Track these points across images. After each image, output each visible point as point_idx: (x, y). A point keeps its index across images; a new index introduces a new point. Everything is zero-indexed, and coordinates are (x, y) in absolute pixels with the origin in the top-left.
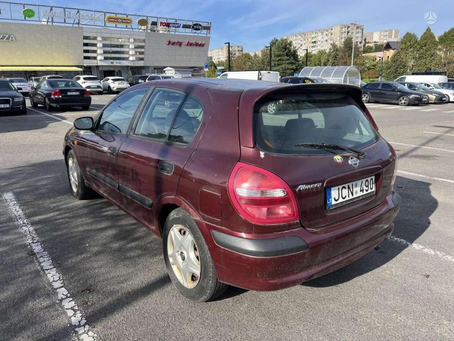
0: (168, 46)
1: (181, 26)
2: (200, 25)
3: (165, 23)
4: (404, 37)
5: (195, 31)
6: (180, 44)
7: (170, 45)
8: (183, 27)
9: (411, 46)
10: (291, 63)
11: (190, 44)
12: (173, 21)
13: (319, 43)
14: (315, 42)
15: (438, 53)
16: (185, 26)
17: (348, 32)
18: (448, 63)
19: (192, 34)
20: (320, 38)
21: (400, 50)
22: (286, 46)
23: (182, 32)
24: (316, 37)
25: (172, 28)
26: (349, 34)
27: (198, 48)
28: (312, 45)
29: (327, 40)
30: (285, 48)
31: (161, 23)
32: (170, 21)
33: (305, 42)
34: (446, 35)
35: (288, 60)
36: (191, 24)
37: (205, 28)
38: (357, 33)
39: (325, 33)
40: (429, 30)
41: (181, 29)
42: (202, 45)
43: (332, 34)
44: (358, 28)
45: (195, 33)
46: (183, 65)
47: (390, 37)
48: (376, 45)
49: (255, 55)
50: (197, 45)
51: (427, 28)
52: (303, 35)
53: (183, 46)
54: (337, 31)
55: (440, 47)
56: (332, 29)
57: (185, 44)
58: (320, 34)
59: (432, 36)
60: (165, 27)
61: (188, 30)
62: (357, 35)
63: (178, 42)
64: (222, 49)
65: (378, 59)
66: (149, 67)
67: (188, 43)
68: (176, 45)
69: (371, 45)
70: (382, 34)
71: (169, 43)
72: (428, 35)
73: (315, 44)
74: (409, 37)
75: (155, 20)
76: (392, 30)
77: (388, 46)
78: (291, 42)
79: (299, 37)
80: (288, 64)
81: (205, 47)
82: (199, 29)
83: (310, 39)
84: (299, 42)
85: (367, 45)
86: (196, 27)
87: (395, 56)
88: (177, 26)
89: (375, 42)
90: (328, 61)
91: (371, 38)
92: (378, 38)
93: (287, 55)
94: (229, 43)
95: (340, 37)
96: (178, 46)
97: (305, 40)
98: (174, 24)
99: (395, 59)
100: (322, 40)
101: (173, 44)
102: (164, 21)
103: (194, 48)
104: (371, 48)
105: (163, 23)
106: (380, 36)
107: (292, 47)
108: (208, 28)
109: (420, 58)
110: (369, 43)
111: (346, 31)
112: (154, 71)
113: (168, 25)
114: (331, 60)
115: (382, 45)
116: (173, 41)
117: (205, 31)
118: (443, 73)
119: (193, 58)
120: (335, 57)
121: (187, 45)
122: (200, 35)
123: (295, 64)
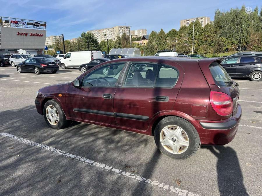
0: (18, 36)
1: (26, 24)
2: (39, 23)
3: (14, 21)
4: (151, 33)
5: (36, 27)
6: (26, 35)
7: (20, 36)
8: (27, 24)
9: (155, 38)
10: (95, 46)
11: (33, 35)
12: (20, 21)
13: (108, 36)
14: (105, 35)
15: (167, 41)
16: (28, 24)
17: (122, 30)
18: (172, 46)
19: (34, 29)
20: (108, 32)
21: (151, 40)
22: (91, 37)
23: (26, 27)
24: (105, 32)
25: (19, 25)
26: (123, 31)
27: (38, 37)
28: (104, 36)
29: (112, 34)
30: (91, 38)
31: (12, 21)
32: (18, 20)
33: (99, 35)
34: (170, 32)
35: (93, 45)
36: (32, 22)
37: (42, 25)
38: (127, 30)
39: (110, 30)
40: (162, 30)
41: (26, 25)
42: (41, 36)
43: (114, 31)
44: (127, 28)
45: (36, 28)
46: (29, 48)
47: (143, 33)
48: (137, 37)
49: (73, 42)
50: (38, 35)
51: (161, 29)
52: (98, 31)
53: (28, 36)
54: (116, 29)
55: (168, 38)
56: (114, 28)
57: (29, 35)
58: (107, 31)
59: (164, 33)
60: (15, 24)
61: (31, 26)
62: (127, 32)
63: (25, 33)
64: (49, 38)
65: (140, 44)
66: (4, 49)
67: (32, 34)
68: (24, 35)
69: (135, 37)
70: (139, 31)
71: (19, 34)
72: (162, 32)
73: (105, 36)
74: (153, 33)
75: (7, 19)
76: (143, 30)
77: (144, 38)
78: (93, 35)
79: (96, 32)
80: (93, 47)
81: (43, 37)
82: (39, 26)
83: (102, 33)
84: (96, 34)
85: (132, 37)
86: (36, 24)
87: (149, 43)
88: (23, 23)
89: (136, 36)
90: (116, 45)
91: (134, 33)
92: (137, 33)
93: (92, 42)
94: (63, 35)
95: (118, 32)
96: (25, 36)
97: (100, 33)
98: (21, 22)
99: (149, 44)
100: (109, 34)
101: (21, 34)
102: (14, 20)
103: (36, 37)
104: (135, 39)
105: (13, 22)
106: (138, 32)
107: (94, 37)
108: (44, 25)
109: (160, 44)
110: (133, 36)
111: (121, 29)
112: (9, 51)
113: (16, 23)
114: (117, 45)
115: (140, 37)
116: (21, 32)
117: (42, 27)
118: (170, 51)
119: (35, 43)
120: (119, 43)
121: (31, 35)
122: (39, 29)
123: (97, 47)
